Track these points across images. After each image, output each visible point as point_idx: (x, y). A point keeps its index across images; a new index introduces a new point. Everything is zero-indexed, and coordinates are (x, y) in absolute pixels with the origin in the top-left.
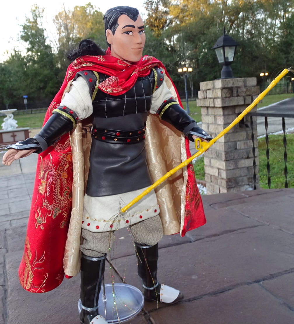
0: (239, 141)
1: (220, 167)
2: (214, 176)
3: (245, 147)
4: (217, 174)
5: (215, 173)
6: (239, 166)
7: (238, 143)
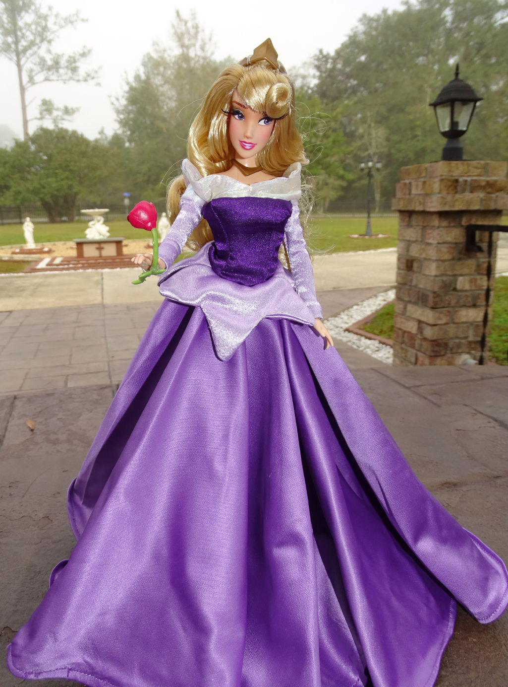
0: (461, 275)
1: (423, 319)
2: (409, 333)
3: (471, 286)
4: (414, 331)
5: (412, 328)
6: (457, 321)
7: (460, 279)
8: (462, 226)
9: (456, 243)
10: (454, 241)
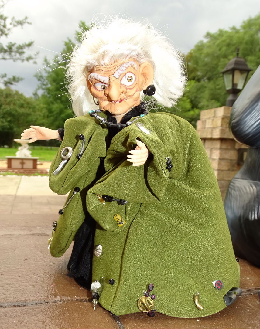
8: (235, 149)
9: (231, 160)
10: (230, 158)
